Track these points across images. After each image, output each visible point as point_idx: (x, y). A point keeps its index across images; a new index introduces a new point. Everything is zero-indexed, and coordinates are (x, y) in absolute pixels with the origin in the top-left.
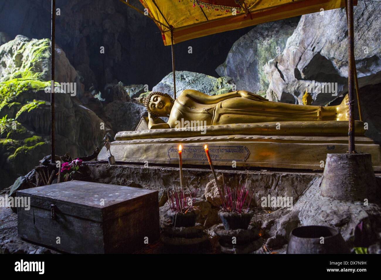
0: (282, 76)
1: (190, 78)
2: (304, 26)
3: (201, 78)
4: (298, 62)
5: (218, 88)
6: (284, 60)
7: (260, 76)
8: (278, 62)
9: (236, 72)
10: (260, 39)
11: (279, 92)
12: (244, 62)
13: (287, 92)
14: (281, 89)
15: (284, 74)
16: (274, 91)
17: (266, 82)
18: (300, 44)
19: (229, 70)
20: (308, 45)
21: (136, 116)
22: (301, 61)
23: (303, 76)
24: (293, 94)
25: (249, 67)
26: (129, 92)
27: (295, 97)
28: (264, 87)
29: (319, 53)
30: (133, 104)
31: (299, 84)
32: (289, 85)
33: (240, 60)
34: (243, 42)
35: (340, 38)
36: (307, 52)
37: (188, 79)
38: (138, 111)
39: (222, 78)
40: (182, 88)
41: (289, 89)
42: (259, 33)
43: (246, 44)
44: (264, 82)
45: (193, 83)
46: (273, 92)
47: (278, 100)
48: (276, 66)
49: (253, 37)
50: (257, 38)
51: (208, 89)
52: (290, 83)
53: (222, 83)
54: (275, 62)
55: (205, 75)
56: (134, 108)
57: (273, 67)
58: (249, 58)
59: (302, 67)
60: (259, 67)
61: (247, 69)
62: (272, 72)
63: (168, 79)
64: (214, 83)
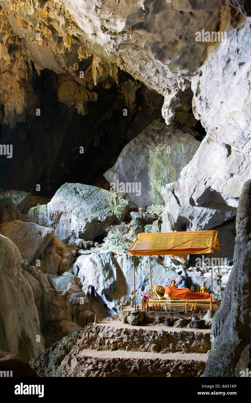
0: (178, 202)
1: (84, 192)
2: (197, 162)
3: (95, 192)
4: (193, 192)
5: (113, 203)
6: (180, 188)
7: (151, 183)
8: (175, 189)
9: (126, 179)
10: (152, 145)
11: (175, 215)
12: (135, 168)
13: (183, 216)
14: (177, 213)
15: (180, 200)
16: (170, 213)
18: (194, 177)
19: (118, 176)
20: (202, 179)
21: (37, 237)
22: (196, 192)
23: (197, 204)
24: (188, 218)
25: (140, 174)
27: (190, 220)
28: (156, 195)
29: (210, 187)
30: (35, 225)
31: (193, 210)
32: (185, 210)
33: (131, 166)
34: (134, 148)
35: (226, 177)
36: (200, 185)
37: (82, 193)
38: (40, 232)
40: (78, 204)
41: (184, 214)
42: (150, 136)
43: (136, 149)
44: (156, 191)
45: (87, 198)
46: (170, 215)
47: (174, 222)
48: (173, 193)
49: (144, 141)
50: (148, 143)
51: (104, 205)
53: (117, 198)
54: (172, 189)
55: (98, 188)
56: (36, 228)
57: (171, 193)
58: (140, 164)
59: (196, 198)
60: (151, 175)
61: (138, 176)
62: (170, 197)
63: (61, 193)
64: (108, 198)
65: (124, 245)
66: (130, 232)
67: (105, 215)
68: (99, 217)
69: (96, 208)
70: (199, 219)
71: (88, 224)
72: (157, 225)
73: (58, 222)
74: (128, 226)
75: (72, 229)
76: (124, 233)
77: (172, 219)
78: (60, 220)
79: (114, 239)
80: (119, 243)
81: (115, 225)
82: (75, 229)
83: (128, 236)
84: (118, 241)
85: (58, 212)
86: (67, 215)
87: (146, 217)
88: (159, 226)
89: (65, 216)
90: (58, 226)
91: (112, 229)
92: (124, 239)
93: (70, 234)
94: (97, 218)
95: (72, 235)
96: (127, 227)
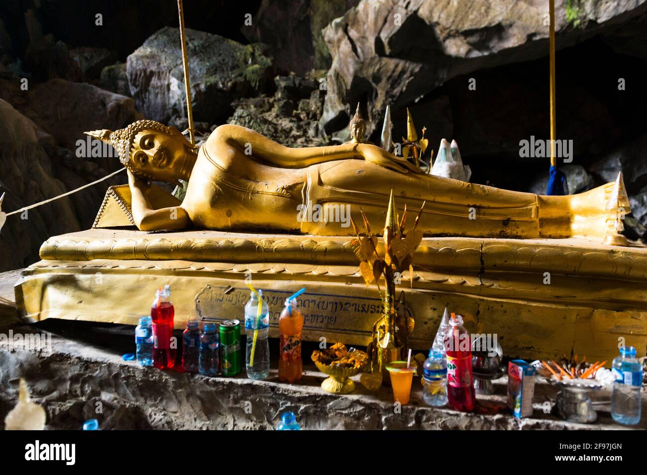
0: (354, 49)
3: (217, 44)
4: (381, 25)
5: (246, 63)
6: (358, 21)
7: (314, 43)
8: (350, 23)
9: (275, 35)
11: (348, 75)
12: (289, 18)
13: (362, 76)
14: (352, 70)
15: (358, 45)
16: (340, 73)
17: (325, 54)
22: (387, 24)
23: (388, 51)
24: (371, 80)
25: (297, 28)
26: (81, 62)
27: (374, 84)
28: (321, 62)
29: (416, 12)
30: (91, 88)
31: (381, 64)
32: (366, 65)
36: (397, 10)
37: (193, 44)
38: (102, 100)
39: (254, 45)
41: (364, 72)
44: (322, 55)
45: (202, 52)
46: (339, 76)
47: (346, 90)
48: (346, 31)
51: (230, 64)
52: (367, 62)
53: (253, 55)
54: (344, 23)
55: (222, 38)
57: (341, 32)
59: (388, 36)
61: (294, 31)
62: (339, 41)
63: (156, 42)
64: (238, 54)
65: (260, 128)
66: (273, 109)
67: (231, 80)
68: (220, 83)
69: (215, 68)
70: (390, 81)
71: (199, 93)
72: (318, 97)
73: (147, 90)
74: (271, 100)
75: (173, 101)
76: (263, 112)
77: (342, 83)
78: (151, 85)
79: (242, 119)
80: (251, 124)
81: (248, 98)
82: (177, 102)
83: (271, 116)
84: (249, 122)
85: (145, 71)
86: (163, 76)
87: (300, 84)
88: (321, 99)
89: (159, 79)
90: (147, 96)
91: (242, 103)
92: (261, 118)
93: (170, 111)
94: (216, 84)
95: (173, 114)
96: (268, 102)
